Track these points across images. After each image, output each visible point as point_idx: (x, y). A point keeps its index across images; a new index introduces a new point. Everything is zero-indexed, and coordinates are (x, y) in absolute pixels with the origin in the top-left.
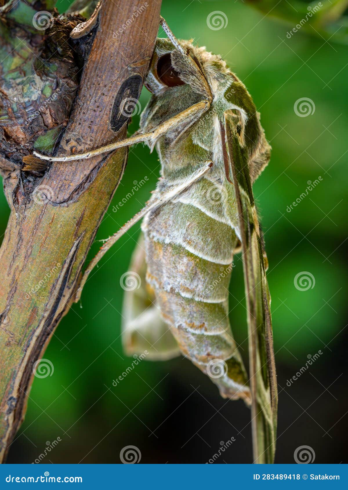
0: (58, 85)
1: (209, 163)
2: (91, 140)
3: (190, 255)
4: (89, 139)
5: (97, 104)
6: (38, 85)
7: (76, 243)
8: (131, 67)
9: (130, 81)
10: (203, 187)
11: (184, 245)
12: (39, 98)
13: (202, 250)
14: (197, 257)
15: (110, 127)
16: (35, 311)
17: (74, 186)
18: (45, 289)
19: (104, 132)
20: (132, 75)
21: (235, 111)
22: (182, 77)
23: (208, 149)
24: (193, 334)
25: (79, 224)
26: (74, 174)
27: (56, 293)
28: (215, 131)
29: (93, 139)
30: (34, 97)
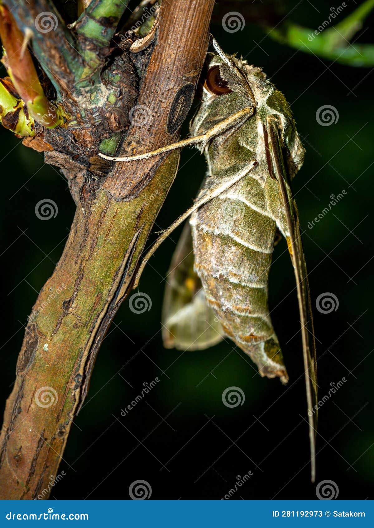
0: (121, 93)
1: (254, 162)
2: (150, 142)
3: (237, 244)
4: (148, 140)
5: (156, 110)
6: (104, 94)
7: (136, 234)
8: (185, 77)
9: (184, 89)
10: (248, 184)
11: (232, 235)
12: (105, 105)
13: (248, 240)
14: (244, 247)
15: (167, 130)
16: (99, 295)
17: (134, 182)
18: (109, 276)
19: (161, 135)
20: (186, 84)
21: (276, 116)
22: (230, 87)
23: (252, 150)
24: (239, 316)
25: (139, 217)
26: (135, 172)
27: (118, 280)
28: (258, 134)
29: (152, 141)
30: (101, 104)
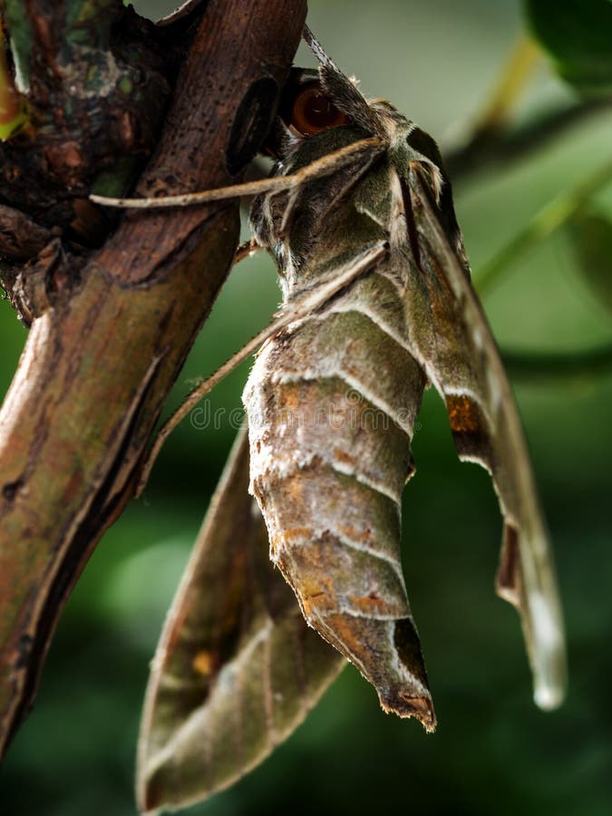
0: (143, 78)
1: (384, 242)
2: (192, 181)
4: (189, 177)
5: (207, 119)
6: (111, 73)
7: (156, 361)
8: (265, 62)
9: (260, 86)
10: (374, 284)
11: (343, 374)
12: (113, 94)
13: (373, 387)
16: (77, 476)
17: (157, 257)
18: (98, 436)
19: (214, 170)
20: (265, 76)
23: (380, 222)
24: (350, 550)
25: (164, 325)
26: (160, 237)
27: (116, 446)
29: (196, 179)
30: (104, 91)
